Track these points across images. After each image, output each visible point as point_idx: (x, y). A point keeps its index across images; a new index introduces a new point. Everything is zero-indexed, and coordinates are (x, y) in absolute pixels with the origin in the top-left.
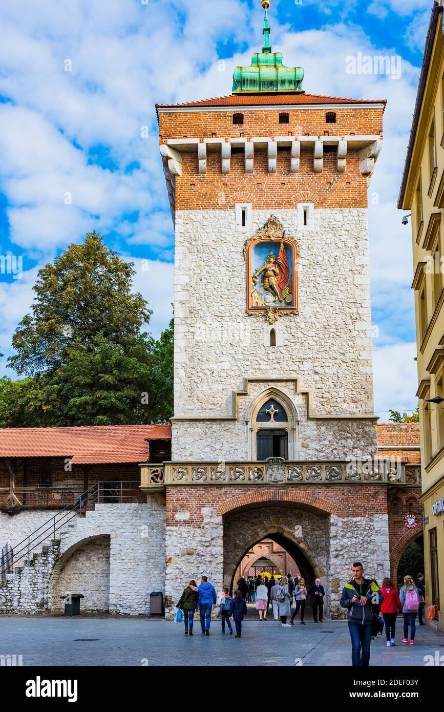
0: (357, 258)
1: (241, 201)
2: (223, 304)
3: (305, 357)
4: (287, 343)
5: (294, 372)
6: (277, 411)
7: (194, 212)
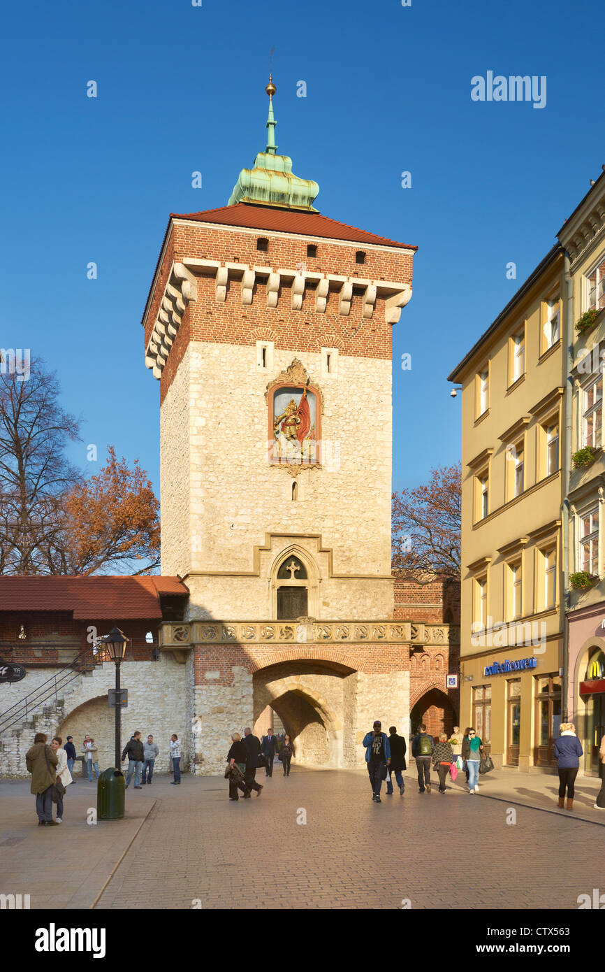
0: (380, 413)
1: (262, 339)
2: (243, 451)
3: (326, 513)
4: (308, 498)
5: (316, 529)
6: (298, 568)
7: (210, 345)
